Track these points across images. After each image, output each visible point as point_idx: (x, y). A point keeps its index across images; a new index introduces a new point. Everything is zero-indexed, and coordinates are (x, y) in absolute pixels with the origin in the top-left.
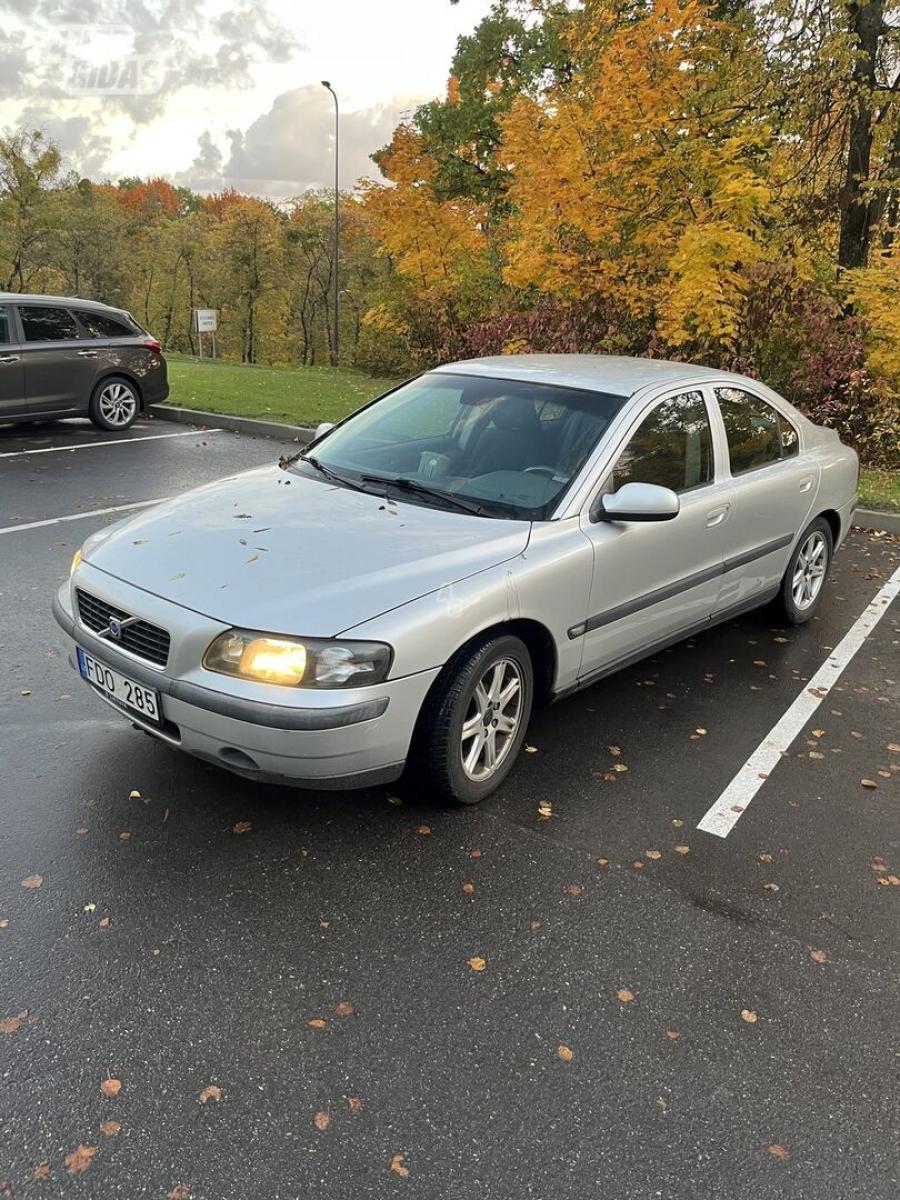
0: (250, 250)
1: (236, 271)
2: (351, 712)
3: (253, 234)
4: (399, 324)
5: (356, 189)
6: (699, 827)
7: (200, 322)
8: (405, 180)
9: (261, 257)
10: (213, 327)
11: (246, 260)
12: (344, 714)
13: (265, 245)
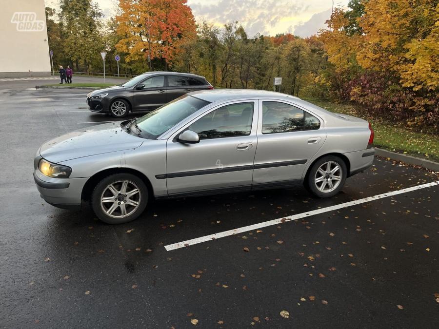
0: (296, 57)
1: (290, 63)
2: (56, 185)
3: (299, 50)
4: (328, 82)
5: (318, 32)
6: (165, 247)
7: (275, 82)
8: (336, 28)
9: (300, 59)
10: (280, 83)
11: (294, 60)
12: (54, 185)
13: (302, 54)
